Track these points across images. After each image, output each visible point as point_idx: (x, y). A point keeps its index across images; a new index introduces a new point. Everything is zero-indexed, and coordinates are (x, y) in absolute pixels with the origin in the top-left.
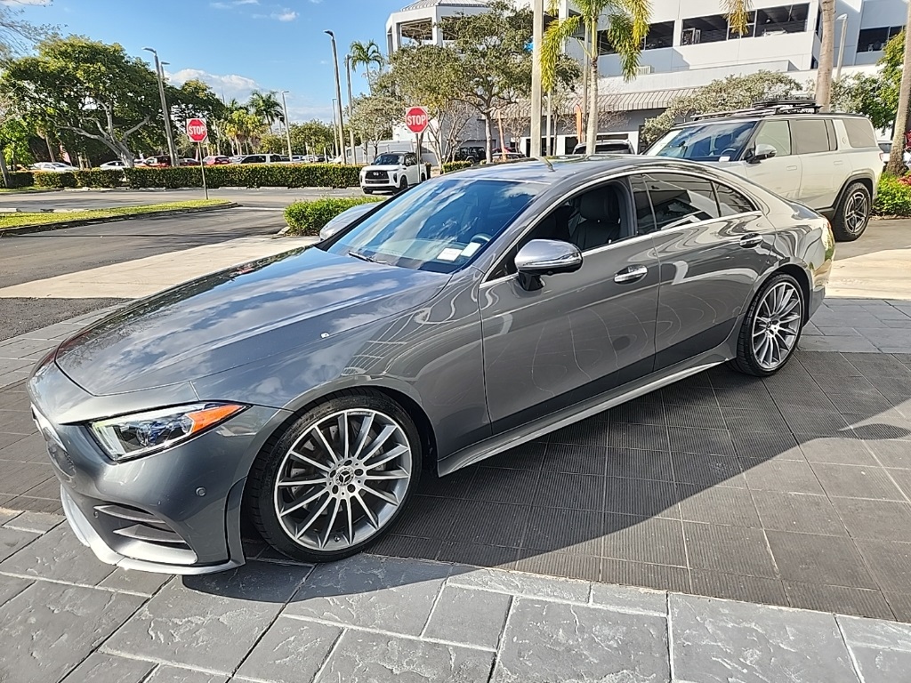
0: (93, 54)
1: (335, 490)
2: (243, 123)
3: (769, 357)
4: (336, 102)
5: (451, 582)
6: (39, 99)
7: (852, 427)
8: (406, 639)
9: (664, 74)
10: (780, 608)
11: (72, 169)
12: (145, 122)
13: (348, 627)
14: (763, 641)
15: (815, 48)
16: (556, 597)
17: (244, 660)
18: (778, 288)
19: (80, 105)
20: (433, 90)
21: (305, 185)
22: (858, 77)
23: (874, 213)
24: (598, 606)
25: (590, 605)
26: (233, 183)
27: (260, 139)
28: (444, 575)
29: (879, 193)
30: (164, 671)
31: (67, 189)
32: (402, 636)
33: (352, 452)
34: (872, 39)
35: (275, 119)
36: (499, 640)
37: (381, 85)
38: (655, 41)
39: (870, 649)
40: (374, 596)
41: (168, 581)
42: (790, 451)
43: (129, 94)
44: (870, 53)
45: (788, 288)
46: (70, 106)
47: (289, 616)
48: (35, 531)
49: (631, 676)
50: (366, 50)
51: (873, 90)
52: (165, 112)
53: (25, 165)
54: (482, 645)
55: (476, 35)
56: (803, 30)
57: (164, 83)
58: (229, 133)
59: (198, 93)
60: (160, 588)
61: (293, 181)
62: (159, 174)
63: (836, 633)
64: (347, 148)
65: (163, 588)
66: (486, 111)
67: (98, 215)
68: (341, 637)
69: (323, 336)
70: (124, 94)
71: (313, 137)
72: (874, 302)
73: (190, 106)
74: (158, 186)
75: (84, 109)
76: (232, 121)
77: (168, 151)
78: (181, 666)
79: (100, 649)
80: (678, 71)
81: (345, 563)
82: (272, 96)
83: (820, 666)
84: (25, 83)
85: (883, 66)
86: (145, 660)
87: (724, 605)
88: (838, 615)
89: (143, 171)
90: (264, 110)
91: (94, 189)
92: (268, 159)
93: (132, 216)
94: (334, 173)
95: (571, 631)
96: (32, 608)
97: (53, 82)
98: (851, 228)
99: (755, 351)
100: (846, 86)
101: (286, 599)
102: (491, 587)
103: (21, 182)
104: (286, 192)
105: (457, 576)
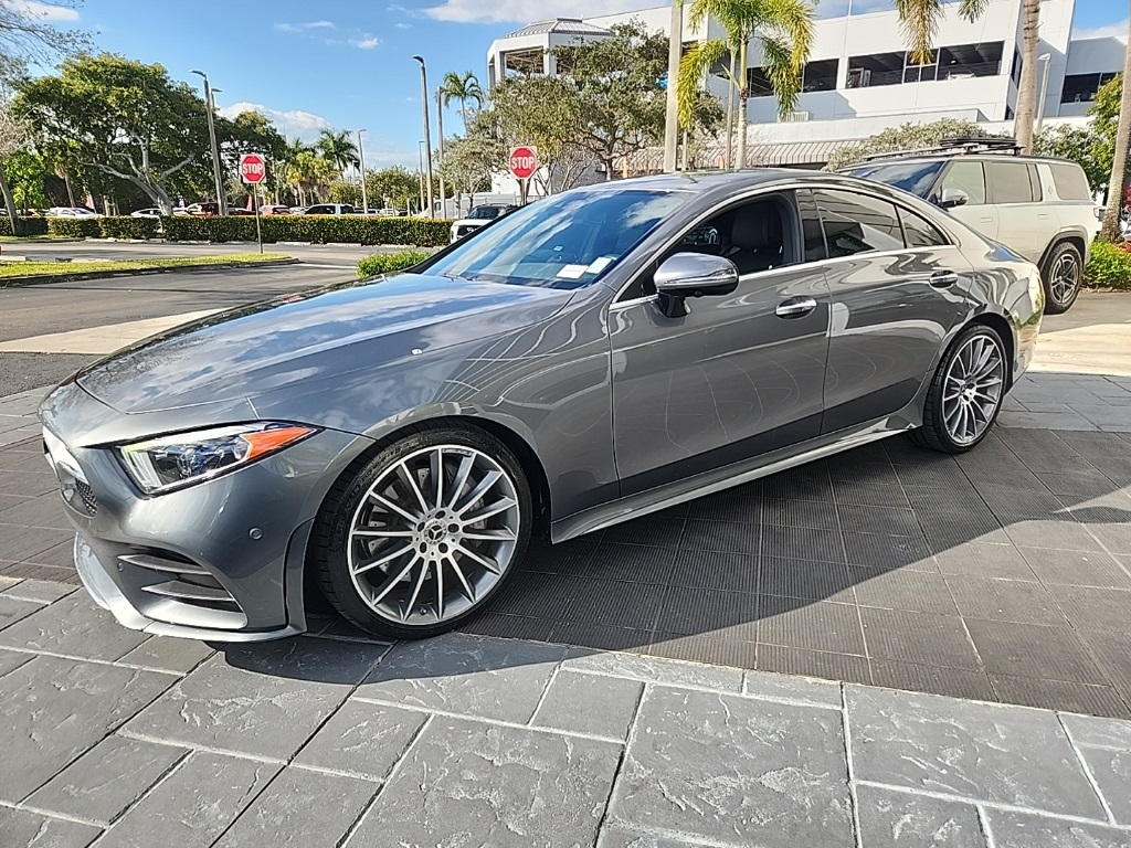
0: (129, 75)
1: (423, 548)
2: (309, 168)
3: (962, 430)
4: (424, 145)
5: (566, 666)
6: (60, 129)
7: (1068, 509)
8: (511, 728)
9: (825, 122)
10: (986, 703)
11: (95, 216)
12: (189, 160)
13: (435, 712)
14: (965, 739)
15: (1011, 96)
16: (699, 685)
17: (303, 746)
18: (975, 342)
19: (110, 138)
20: (542, 129)
21: (382, 243)
22: (1062, 130)
23: (1085, 284)
24: (753, 697)
25: (744, 695)
26: (294, 238)
27: (328, 187)
28: (559, 659)
29: (1092, 260)
30: (200, 757)
31: (88, 239)
32: (505, 724)
33: (446, 502)
34: (1079, 88)
35: (348, 164)
36: (628, 731)
37: (479, 125)
38: (815, 82)
39: (1103, 751)
40: (469, 679)
41: (207, 659)
42: (992, 533)
43: (171, 126)
44: (1077, 104)
45: (987, 343)
46: (97, 138)
47: (361, 700)
48: (39, 601)
49: (798, 774)
50: (462, 83)
51: (1081, 146)
52: (214, 148)
53: (39, 209)
54: (607, 736)
55: (599, 65)
56: (996, 74)
57: (214, 115)
58: (292, 179)
59: (255, 127)
60: (196, 666)
61: (367, 237)
62: (203, 225)
63: (1060, 733)
64: (435, 201)
65: (200, 666)
66: (608, 158)
67: (127, 266)
68: (428, 724)
69: (415, 352)
70: (165, 126)
71: (394, 187)
72: (1090, 378)
73: (245, 143)
74: (201, 238)
75: (114, 142)
76: (295, 163)
77: (216, 198)
78: (221, 752)
79: (119, 732)
80: (843, 118)
81: (432, 642)
82: (346, 136)
83: (1041, 768)
84: (43, 109)
85: (1092, 118)
86: (176, 745)
87: (915, 699)
88: (1060, 713)
89: (182, 219)
90: (336, 153)
91: (122, 240)
92: (338, 210)
93: (168, 269)
94: (418, 229)
95: (721, 723)
96: (32, 685)
97: (78, 108)
98: (1058, 298)
99: (946, 420)
100: (1049, 139)
101: (356, 681)
102: (617, 673)
103: (32, 229)
104: (358, 249)
105: (574, 660)
